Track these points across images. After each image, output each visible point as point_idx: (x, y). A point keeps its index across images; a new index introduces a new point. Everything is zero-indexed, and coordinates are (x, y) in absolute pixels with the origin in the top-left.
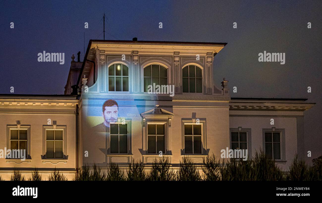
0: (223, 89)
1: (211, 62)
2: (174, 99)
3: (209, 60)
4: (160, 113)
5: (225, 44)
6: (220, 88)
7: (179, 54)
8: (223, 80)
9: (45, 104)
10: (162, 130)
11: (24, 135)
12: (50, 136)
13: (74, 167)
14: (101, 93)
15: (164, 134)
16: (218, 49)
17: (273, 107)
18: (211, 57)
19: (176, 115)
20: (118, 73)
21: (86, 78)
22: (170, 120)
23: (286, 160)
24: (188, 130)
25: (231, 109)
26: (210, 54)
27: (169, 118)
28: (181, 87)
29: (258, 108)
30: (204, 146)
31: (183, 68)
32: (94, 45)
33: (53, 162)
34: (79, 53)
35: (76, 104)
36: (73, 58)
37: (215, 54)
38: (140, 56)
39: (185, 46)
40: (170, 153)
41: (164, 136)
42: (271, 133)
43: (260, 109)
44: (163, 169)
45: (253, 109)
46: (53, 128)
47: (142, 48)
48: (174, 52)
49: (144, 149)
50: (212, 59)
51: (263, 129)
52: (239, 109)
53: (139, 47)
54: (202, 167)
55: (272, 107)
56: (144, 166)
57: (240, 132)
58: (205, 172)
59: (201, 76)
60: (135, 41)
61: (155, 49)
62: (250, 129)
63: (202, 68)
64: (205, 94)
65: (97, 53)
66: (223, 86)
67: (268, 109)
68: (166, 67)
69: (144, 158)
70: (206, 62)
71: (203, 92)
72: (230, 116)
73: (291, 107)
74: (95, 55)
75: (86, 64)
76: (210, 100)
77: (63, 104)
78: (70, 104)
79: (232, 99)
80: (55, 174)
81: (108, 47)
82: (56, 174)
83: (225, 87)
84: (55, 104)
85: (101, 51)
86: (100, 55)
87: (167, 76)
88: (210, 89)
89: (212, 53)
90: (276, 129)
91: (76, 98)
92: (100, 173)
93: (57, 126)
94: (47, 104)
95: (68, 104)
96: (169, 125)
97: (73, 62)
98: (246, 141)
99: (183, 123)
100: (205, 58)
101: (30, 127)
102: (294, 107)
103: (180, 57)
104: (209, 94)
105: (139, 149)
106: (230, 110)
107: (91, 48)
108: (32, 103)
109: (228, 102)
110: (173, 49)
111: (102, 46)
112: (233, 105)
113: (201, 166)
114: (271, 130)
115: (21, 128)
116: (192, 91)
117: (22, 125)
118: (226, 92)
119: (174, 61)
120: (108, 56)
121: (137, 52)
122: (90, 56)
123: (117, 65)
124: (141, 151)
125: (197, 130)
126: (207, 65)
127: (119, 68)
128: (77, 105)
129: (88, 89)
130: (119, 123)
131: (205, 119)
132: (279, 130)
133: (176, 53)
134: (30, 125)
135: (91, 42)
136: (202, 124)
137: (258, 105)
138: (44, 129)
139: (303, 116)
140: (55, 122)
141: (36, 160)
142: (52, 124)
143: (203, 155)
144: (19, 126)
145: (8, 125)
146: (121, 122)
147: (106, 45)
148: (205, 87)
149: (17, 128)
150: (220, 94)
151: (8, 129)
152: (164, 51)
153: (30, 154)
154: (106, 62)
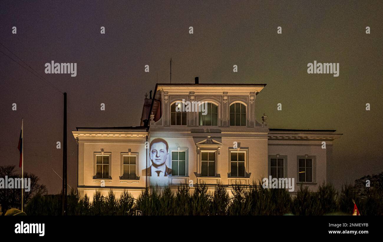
0: (263, 123)
1: (254, 100)
2: (223, 132)
3: (252, 98)
4: (211, 142)
5: (265, 85)
6: (260, 122)
7: (227, 94)
8: (263, 115)
9: (122, 135)
10: (213, 157)
11: (107, 160)
12: (126, 161)
13: (145, 186)
14: (164, 126)
15: (214, 160)
16: (259, 89)
17: (307, 137)
18: (254, 96)
19: (224, 145)
21: (153, 114)
22: (219, 149)
23: (317, 182)
24: (233, 157)
26: (253, 93)
27: (218, 147)
28: (228, 121)
29: (293, 138)
30: (247, 171)
31: (230, 105)
32: (160, 88)
34: (151, 92)
35: (146, 135)
36: (146, 96)
37: (257, 93)
38: (196, 96)
39: (232, 87)
40: (219, 176)
41: (214, 162)
42: (305, 159)
43: (296, 139)
45: (289, 139)
46: (128, 155)
48: (224, 92)
49: (198, 173)
50: (254, 98)
51: (298, 156)
52: (277, 139)
53: (195, 89)
55: (305, 137)
57: (278, 159)
59: (245, 112)
61: (208, 90)
62: (286, 156)
63: (246, 105)
64: (248, 127)
65: (162, 94)
66: (263, 120)
67: (302, 139)
68: (217, 105)
69: (198, 180)
70: (249, 100)
71: (246, 125)
72: (269, 145)
73: (322, 138)
74: (160, 95)
75: (155, 102)
76: (252, 132)
77: (136, 135)
78: (141, 135)
79: (271, 130)
81: (170, 89)
83: (265, 121)
84: (130, 135)
85: (165, 93)
86: (164, 95)
87: (217, 112)
88: (252, 123)
89: (254, 92)
90: (308, 156)
91: (146, 131)
92: (157, 193)
93: (132, 153)
94: (124, 135)
95: (139, 135)
96: (219, 152)
97: (146, 99)
98: (283, 166)
99: (229, 151)
100: (248, 97)
101: (111, 154)
102: (317, 137)
103: (228, 96)
104: (251, 127)
105: (194, 173)
106: (269, 139)
107: (157, 90)
108: (113, 135)
109: (267, 133)
110: (222, 90)
111: (166, 89)
112: (272, 136)
114: (304, 157)
115: (104, 154)
116: (238, 124)
117: (105, 152)
118: (266, 125)
119: (224, 100)
120: (170, 97)
121: (193, 93)
122: (157, 96)
124: (196, 174)
125: (241, 157)
126: (250, 103)
128: (147, 136)
129: (155, 123)
130: (179, 151)
131: (248, 148)
132: (311, 157)
133: (225, 93)
134: (111, 152)
135: (157, 85)
136: (245, 152)
137: (294, 135)
138: (122, 156)
139: (332, 145)
140: (130, 150)
141: (116, 180)
142: (127, 151)
143: (245, 178)
144: (103, 153)
145: (94, 152)
146: (180, 150)
147: (169, 87)
148: (248, 121)
149: (101, 154)
150: (261, 127)
151: (95, 155)
152: (215, 91)
153: (111, 175)
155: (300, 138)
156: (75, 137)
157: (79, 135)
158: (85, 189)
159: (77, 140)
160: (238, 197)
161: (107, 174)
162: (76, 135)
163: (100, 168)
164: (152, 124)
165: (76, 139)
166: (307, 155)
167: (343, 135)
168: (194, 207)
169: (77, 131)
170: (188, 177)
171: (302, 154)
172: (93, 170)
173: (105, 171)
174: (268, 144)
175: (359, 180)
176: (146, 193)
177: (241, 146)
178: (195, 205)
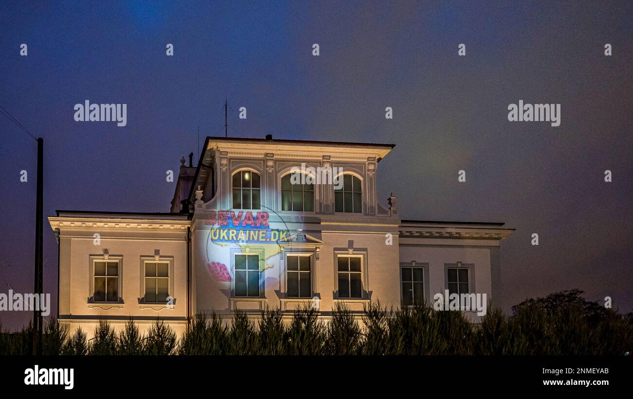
0: (390, 209)
1: (374, 170)
2: (323, 222)
3: (372, 167)
4: (304, 240)
5: (393, 146)
6: (386, 206)
7: (330, 159)
8: (390, 196)
9: (143, 226)
10: (307, 263)
11: (114, 269)
12: (151, 271)
13: (185, 315)
14: (221, 211)
15: (309, 270)
16: (383, 152)
17: (459, 233)
18: (374, 164)
19: (327, 244)
20: (246, 184)
21: (201, 190)
22: (318, 250)
24: (342, 265)
25: (401, 235)
26: (372, 159)
27: (316, 248)
28: (333, 204)
29: (438, 235)
30: (365, 287)
32: (212, 145)
33: (155, 308)
34: (191, 155)
35: (187, 226)
36: (183, 161)
37: (379, 159)
38: (276, 161)
39: (338, 148)
41: (310, 272)
42: (457, 270)
43: (441, 237)
44: (309, 319)
45: (432, 236)
46: (154, 260)
47: (279, 150)
48: (323, 156)
49: (282, 291)
50: (375, 167)
51: (445, 264)
52: (411, 236)
53: (275, 149)
54: (362, 316)
55: (457, 233)
56: (282, 315)
57: (414, 269)
58: (366, 324)
59: (360, 190)
60: (269, 139)
61: (296, 151)
62: (427, 264)
63: (361, 178)
64: (366, 214)
65: (217, 155)
66: (390, 203)
67: (451, 236)
69: (283, 303)
70: (367, 170)
71: (362, 212)
73: (482, 234)
74: (213, 157)
75: (202, 170)
76: (373, 223)
77: (168, 226)
78: (179, 226)
79: (403, 221)
80: (158, 326)
81: (231, 146)
82: (159, 324)
83: (393, 205)
84: (157, 226)
85: (223, 153)
86: (221, 158)
87: (313, 189)
88: (372, 208)
89: (375, 158)
90: (462, 265)
91: (187, 218)
93: (161, 257)
94: (146, 226)
95: (175, 225)
96: (317, 256)
97: (183, 167)
98: (422, 281)
99: (335, 255)
100: (365, 164)
101: (122, 258)
103: (332, 163)
104: (371, 215)
105: (275, 291)
106: (400, 237)
107: (208, 148)
108: (125, 224)
109: (397, 226)
110: (322, 152)
111: (223, 146)
112: (404, 230)
113: (360, 314)
114: (456, 266)
115: (109, 259)
116: (348, 210)
117: (110, 256)
118: (395, 212)
120: (231, 160)
121: (272, 155)
122: (207, 160)
123: (244, 172)
124: (278, 293)
125: (356, 265)
126: (368, 174)
127: (247, 176)
128: (189, 228)
129: (204, 205)
130: (247, 254)
131: (366, 250)
132: (467, 266)
133: (325, 157)
134: (122, 256)
135: (208, 140)
136: (361, 256)
137: (439, 230)
138: (142, 262)
139: (499, 247)
140: (157, 252)
141: (131, 306)
142: (153, 254)
143: (363, 299)
144: (106, 256)
145: (90, 255)
146: (249, 252)
147: (229, 144)
148: (365, 204)
149: (104, 259)
150: (385, 215)
151: (91, 261)
152: (310, 154)
153: (122, 296)
154: (229, 169)
155: (448, 235)
156: (53, 228)
157: (61, 225)
158: (73, 322)
159: (56, 234)
160: (376, 332)
161: (115, 293)
162: (55, 223)
163: (100, 284)
164: (199, 206)
165: (55, 232)
166: (461, 262)
167: (515, 231)
168: (296, 347)
169: (58, 216)
170: (265, 298)
171: (453, 261)
172: (88, 288)
173: (111, 290)
174: (400, 244)
175: (517, 305)
176: (201, 325)
177: (354, 247)
178: (296, 344)
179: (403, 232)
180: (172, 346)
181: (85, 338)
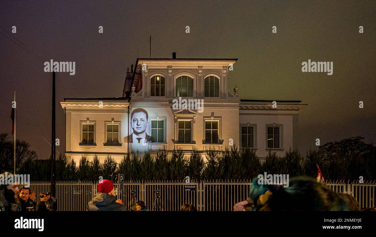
0: (235, 94)
1: (226, 74)
3: (225, 72)
4: (188, 112)
5: (236, 60)
6: (232, 93)
7: (202, 68)
8: (235, 87)
10: (189, 125)
11: (92, 128)
12: (110, 129)
14: (144, 97)
15: (190, 128)
16: (231, 63)
18: (226, 70)
19: (199, 114)
20: (158, 82)
21: (134, 86)
22: (195, 118)
23: (284, 149)
24: (208, 125)
26: (226, 67)
28: (203, 92)
30: (220, 138)
31: (205, 78)
32: (140, 62)
33: (111, 148)
34: (132, 66)
35: (128, 105)
36: (128, 70)
38: (173, 70)
39: (207, 62)
40: (194, 142)
41: (190, 130)
42: (273, 128)
43: (264, 109)
44: (180, 156)
45: (259, 109)
46: (111, 123)
47: (175, 64)
48: (199, 66)
49: (176, 140)
51: (267, 125)
52: (247, 109)
53: (172, 63)
57: (248, 127)
59: (218, 84)
61: (184, 64)
62: (256, 124)
63: (219, 78)
64: (221, 98)
65: (143, 67)
66: (235, 91)
67: (270, 109)
68: (193, 78)
69: (176, 146)
70: (222, 73)
71: (219, 96)
73: (288, 107)
74: (141, 69)
75: (136, 75)
76: (225, 102)
77: (118, 106)
78: (124, 106)
79: (242, 100)
81: (150, 63)
82: (109, 157)
84: (113, 105)
87: (193, 85)
88: (225, 94)
90: (276, 125)
91: (128, 101)
93: (115, 121)
94: (107, 105)
95: (122, 105)
96: (194, 121)
97: (128, 72)
98: (253, 134)
99: (204, 120)
100: (221, 70)
101: (96, 123)
103: (203, 70)
104: (224, 98)
105: (172, 139)
106: (240, 109)
107: (138, 64)
109: (238, 104)
110: (198, 64)
111: (146, 63)
112: (243, 106)
114: (273, 126)
115: (90, 123)
116: (212, 96)
117: (90, 121)
118: (237, 96)
119: (199, 73)
120: (150, 70)
121: (171, 67)
122: (138, 70)
123: (157, 76)
124: (173, 140)
125: (215, 125)
126: (223, 76)
127: (158, 78)
128: (128, 106)
129: (136, 95)
130: (158, 120)
131: (221, 117)
132: (279, 126)
133: (200, 67)
134: (95, 121)
135: (138, 60)
136: (218, 121)
137: (263, 106)
138: (105, 124)
139: (298, 114)
140: (113, 119)
141: (100, 147)
143: (219, 144)
144: (88, 122)
145: (81, 121)
146: (159, 119)
147: (148, 62)
148: (221, 92)
150: (232, 98)
151: (81, 124)
152: (191, 65)
153: (96, 142)
154: (149, 74)
155: (268, 108)
156: (63, 107)
157: (66, 106)
158: (72, 155)
160: (212, 162)
161: (92, 140)
162: (63, 105)
163: (85, 136)
164: (133, 95)
165: (64, 109)
166: (275, 123)
167: (307, 105)
168: (172, 171)
169: (65, 101)
170: (166, 143)
171: (271, 122)
172: (79, 137)
173: (90, 139)
174: (239, 114)
176: (128, 158)
177: (214, 116)
178: (172, 169)
179: (243, 107)
180: (115, 169)
181: (75, 164)
